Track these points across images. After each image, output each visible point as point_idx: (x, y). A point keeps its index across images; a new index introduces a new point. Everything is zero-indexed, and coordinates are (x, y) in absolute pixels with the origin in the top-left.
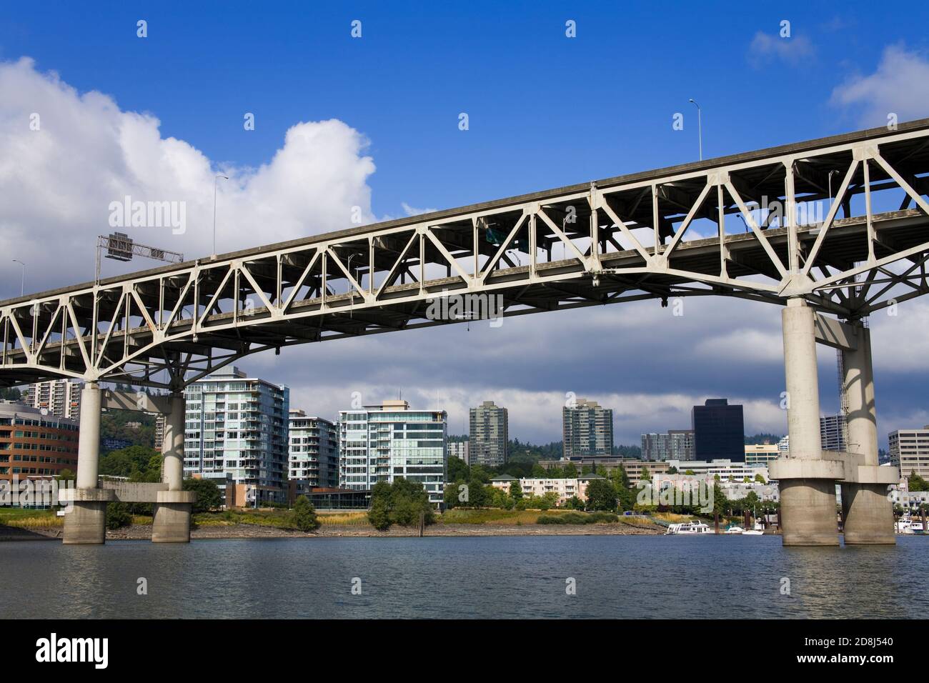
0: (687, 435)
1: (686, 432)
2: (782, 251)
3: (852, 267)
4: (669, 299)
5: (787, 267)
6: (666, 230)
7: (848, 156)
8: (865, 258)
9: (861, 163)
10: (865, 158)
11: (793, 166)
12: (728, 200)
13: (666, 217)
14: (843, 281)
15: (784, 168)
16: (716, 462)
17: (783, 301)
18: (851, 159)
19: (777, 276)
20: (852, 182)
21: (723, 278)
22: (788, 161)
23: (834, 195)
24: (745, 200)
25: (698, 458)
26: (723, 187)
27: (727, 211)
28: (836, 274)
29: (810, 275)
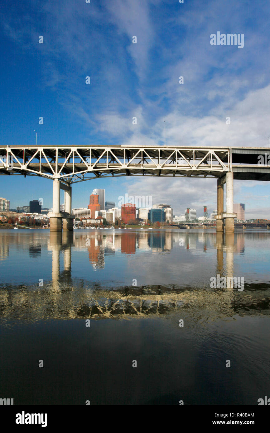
0: (28, 208)
1: (28, 207)
2: (54, 168)
3: (69, 174)
4: (26, 176)
5: (55, 172)
6: (26, 160)
7: (70, 150)
8: (72, 172)
9: (73, 152)
10: (74, 151)
11: (58, 150)
12: (42, 155)
13: (27, 157)
14: (67, 176)
15: (56, 150)
16: (34, 214)
17: (54, 179)
18: (71, 151)
19: (52, 174)
20: (71, 156)
21: (40, 173)
22: (57, 149)
23: (67, 158)
24: (46, 156)
25: (31, 212)
26: (41, 152)
27: (41, 158)
28: (66, 175)
29: (60, 174)
